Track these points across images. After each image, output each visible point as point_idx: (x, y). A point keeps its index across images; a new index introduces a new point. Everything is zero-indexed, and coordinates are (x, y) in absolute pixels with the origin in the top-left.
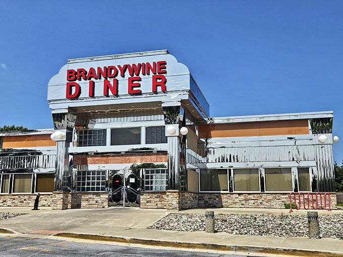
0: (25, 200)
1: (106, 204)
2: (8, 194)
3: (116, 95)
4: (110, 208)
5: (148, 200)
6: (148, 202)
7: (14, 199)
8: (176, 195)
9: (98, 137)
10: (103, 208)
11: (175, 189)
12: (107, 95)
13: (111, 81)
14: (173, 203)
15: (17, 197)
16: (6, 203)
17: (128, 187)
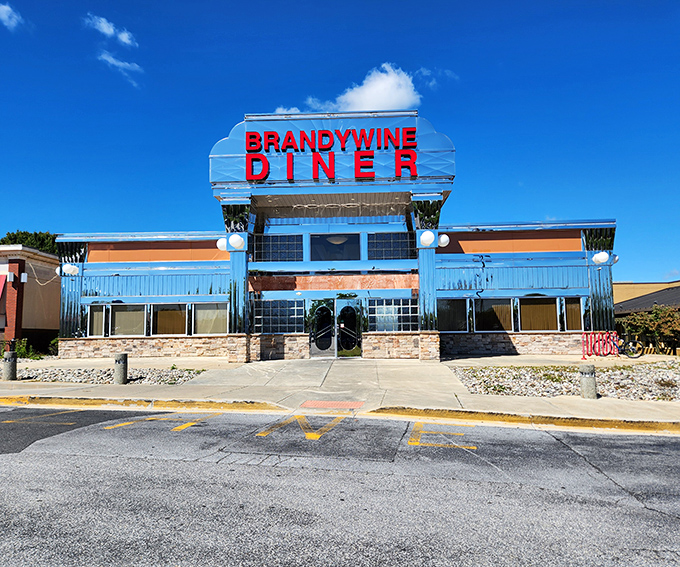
0: (134, 347)
1: (306, 352)
2: (103, 337)
3: (332, 178)
4: (312, 358)
5: (374, 345)
6: (375, 349)
7: (115, 346)
8: (436, 338)
9: (289, 248)
10: (302, 358)
11: (432, 329)
12: (316, 178)
13: (325, 157)
14: (430, 350)
15: (119, 341)
16: (99, 352)
17: (342, 326)
